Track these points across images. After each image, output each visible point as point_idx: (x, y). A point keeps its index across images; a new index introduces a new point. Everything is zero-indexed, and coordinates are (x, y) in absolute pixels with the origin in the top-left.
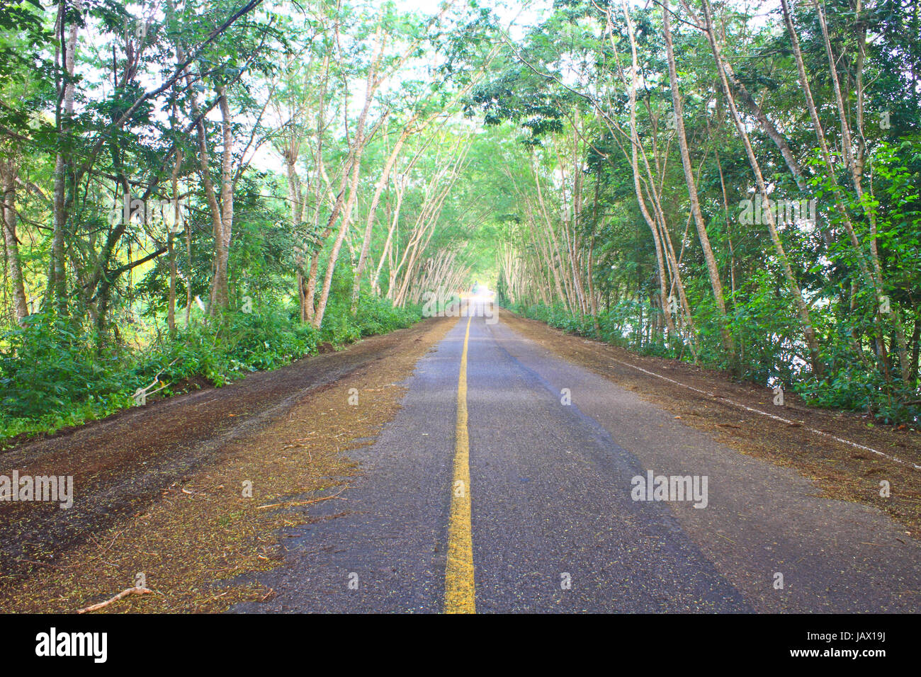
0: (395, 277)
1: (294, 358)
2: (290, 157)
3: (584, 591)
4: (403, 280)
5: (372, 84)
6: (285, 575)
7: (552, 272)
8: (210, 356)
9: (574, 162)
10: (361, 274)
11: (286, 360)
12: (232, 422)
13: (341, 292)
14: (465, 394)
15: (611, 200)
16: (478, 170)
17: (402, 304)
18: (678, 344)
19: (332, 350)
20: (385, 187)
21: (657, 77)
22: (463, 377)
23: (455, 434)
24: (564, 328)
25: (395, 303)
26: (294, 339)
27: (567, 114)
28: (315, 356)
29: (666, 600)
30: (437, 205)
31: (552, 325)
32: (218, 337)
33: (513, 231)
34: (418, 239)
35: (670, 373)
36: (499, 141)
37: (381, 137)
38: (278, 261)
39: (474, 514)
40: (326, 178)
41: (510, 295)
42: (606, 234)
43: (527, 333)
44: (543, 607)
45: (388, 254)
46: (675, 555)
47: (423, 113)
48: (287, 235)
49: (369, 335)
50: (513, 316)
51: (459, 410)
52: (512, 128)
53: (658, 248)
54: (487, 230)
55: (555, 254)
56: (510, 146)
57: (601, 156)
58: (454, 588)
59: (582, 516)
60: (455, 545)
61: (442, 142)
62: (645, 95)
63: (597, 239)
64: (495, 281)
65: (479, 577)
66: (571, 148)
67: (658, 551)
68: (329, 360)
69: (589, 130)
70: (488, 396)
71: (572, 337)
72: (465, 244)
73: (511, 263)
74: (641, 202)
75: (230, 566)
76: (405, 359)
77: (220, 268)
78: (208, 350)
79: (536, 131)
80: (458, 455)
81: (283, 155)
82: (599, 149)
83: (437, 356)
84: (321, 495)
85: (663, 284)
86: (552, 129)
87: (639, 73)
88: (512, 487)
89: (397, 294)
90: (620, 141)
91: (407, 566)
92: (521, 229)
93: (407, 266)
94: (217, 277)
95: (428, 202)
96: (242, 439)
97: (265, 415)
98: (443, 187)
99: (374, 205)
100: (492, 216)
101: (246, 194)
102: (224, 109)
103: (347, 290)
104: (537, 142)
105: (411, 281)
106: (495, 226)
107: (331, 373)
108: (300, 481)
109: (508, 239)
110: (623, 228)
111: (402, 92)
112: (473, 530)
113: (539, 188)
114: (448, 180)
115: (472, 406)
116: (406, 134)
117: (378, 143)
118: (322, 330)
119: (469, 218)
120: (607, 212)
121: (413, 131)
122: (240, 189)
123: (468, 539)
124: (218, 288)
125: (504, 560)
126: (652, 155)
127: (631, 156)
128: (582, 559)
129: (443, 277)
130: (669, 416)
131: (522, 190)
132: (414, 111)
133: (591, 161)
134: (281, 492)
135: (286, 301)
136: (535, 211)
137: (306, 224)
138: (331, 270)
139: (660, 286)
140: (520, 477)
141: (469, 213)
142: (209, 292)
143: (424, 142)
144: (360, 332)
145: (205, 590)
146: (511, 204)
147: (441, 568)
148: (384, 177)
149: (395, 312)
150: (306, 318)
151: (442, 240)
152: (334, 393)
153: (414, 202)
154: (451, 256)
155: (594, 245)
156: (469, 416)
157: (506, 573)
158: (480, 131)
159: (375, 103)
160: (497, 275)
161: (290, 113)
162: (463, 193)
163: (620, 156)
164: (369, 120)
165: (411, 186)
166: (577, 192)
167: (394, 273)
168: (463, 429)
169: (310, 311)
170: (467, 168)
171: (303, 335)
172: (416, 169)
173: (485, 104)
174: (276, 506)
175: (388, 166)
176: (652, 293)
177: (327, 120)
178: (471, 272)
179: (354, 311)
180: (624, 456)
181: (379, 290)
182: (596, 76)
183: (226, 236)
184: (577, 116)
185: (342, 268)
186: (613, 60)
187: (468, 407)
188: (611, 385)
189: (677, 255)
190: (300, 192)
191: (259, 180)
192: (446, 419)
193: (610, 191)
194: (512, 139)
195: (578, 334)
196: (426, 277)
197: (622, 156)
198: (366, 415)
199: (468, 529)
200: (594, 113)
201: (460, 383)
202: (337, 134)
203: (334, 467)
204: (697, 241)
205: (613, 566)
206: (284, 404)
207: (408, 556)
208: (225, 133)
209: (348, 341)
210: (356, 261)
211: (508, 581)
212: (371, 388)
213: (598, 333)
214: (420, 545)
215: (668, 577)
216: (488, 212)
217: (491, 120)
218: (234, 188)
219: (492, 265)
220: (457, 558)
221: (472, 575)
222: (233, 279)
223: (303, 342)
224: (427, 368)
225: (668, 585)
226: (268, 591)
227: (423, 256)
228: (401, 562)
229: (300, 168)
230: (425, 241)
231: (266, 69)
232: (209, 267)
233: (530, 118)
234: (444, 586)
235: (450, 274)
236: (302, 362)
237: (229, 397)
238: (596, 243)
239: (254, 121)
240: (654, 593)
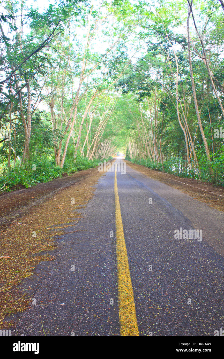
0: (89, 149)
1: (53, 178)
2: (51, 106)
3: (167, 257)
4: (92, 150)
5: (81, 79)
6: (58, 252)
7: (146, 148)
8: (24, 177)
9: (155, 108)
10: (77, 148)
11: (51, 179)
12: (33, 200)
13: (70, 155)
14: (117, 190)
15: (169, 121)
16: (120, 110)
17: (92, 160)
18: (193, 173)
19: (67, 175)
20: (86, 117)
21: (185, 76)
22: (116, 184)
23: (115, 204)
24: (151, 168)
25: (89, 159)
26: (54, 171)
27: (152, 90)
28: (61, 178)
29: (197, 260)
30: (105, 123)
31: (146, 167)
32: (26, 170)
33: (132, 133)
34: (98, 135)
35: (190, 183)
36: (127, 100)
37: (84, 98)
38: (47, 143)
39: (124, 231)
40: (64, 113)
41: (131, 156)
42: (167, 134)
43: (138, 169)
44: (153, 262)
45: (87, 141)
46: (199, 245)
47: (100, 89)
48: (51, 134)
49: (80, 170)
50: (132, 164)
51: (115, 195)
52: (132, 95)
53: (186, 138)
54: (123, 132)
55: (148, 141)
56: (131, 102)
57: (165, 105)
58: (120, 256)
59: (164, 232)
60: (119, 241)
61: (106, 100)
62: (181, 83)
63: (163, 135)
64: (125, 151)
65: (128, 252)
66: (153, 102)
67: (193, 244)
68: (66, 179)
69: (160, 96)
70: (126, 191)
71: (154, 171)
72: (114, 138)
73: (131, 145)
74: (180, 121)
75: (38, 249)
76: (94, 178)
77: (27, 146)
78: (23, 175)
79: (141, 96)
80: (117, 211)
81: (49, 105)
82: (164, 103)
83: (106, 177)
84: (68, 224)
85: (187, 151)
86: (147, 96)
87: (179, 75)
88: (137, 222)
89: (90, 156)
90: (172, 100)
91: (102, 248)
92: (135, 132)
93: (94, 146)
94: (25, 149)
95: (101, 122)
96: (37, 206)
97: (45, 197)
98: (107, 117)
99: (82, 123)
100: (125, 127)
101: (36, 119)
102: (28, 88)
103: (72, 154)
104: (141, 100)
105: (95, 151)
106: (126, 131)
107: (67, 183)
108: (60, 220)
109: (130, 136)
110: (173, 131)
111: (93, 82)
112: (125, 236)
113: (142, 117)
114: (109, 114)
115: (120, 194)
116: (94, 97)
117: (83, 101)
118: (63, 168)
119: (116, 128)
120: (166, 126)
121: (96, 96)
122: (33, 117)
123: (123, 239)
124: (26, 153)
125: (137, 246)
126: (183, 105)
127: (176, 105)
128: (165, 246)
129: (106, 150)
130: (191, 198)
131: (136, 118)
132: (96, 89)
133: (161, 107)
134: (54, 223)
135: (50, 158)
136: (140, 125)
137: (58, 130)
138: (67, 146)
139: (186, 152)
140: (140, 218)
141: (116, 126)
142: (22, 154)
143: (100, 100)
144: (77, 169)
145: (30, 257)
146: (131, 123)
147: (115, 249)
148: (85, 113)
149: (89, 162)
150: (57, 164)
151: (106, 136)
152: (69, 190)
153: (96, 122)
154: (110, 142)
155: (162, 137)
156: (119, 198)
157: (138, 251)
158: (120, 97)
159: (82, 86)
160: (126, 149)
161: (52, 90)
162: (114, 119)
163: (172, 105)
164: (81, 92)
165: (95, 116)
166: (156, 118)
167: (89, 148)
168: (118, 202)
169: (59, 161)
170: (116, 109)
171: (57, 170)
172: (97, 110)
173: (122, 86)
174: (53, 228)
175: (87, 109)
176: (183, 155)
177: (65, 92)
178: (117, 148)
179: (75, 161)
180: (177, 211)
181: (83, 154)
182: (163, 76)
183: (29, 134)
184: (156, 91)
185: (70, 146)
186: (170, 70)
187: (119, 195)
188: (169, 187)
189: (193, 141)
190: (55, 118)
191: (40, 114)
192: (111, 199)
193: (168, 118)
194: (132, 99)
195: (156, 170)
196: (100, 150)
197: (173, 105)
198: (81, 197)
199: (123, 236)
200: (162, 89)
201: (115, 186)
202: (69, 97)
203: (72, 215)
204: (200, 136)
205: (177, 248)
206: (51, 194)
207: (102, 245)
208: (29, 96)
209: (73, 172)
210: (75, 144)
211: (139, 254)
212: (83, 188)
213: (163, 169)
214: (106, 242)
215: (197, 252)
216: (123, 126)
217: (124, 92)
218: (31, 117)
219: (124, 145)
220: (120, 246)
221: (126, 252)
222: (31, 149)
223: (56, 172)
224: (102, 181)
225: (197, 255)
226: (53, 257)
227: (99, 142)
228: (100, 247)
229: (55, 110)
230: (100, 136)
231: (43, 73)
232: (23, 145)
233: (139, 92)
234: (116, 255)
235: (109, 148)
236: (57, 179)
237: (31, 192)
238: (163, 137)
239: (38, 92)
240: (193, 257)
